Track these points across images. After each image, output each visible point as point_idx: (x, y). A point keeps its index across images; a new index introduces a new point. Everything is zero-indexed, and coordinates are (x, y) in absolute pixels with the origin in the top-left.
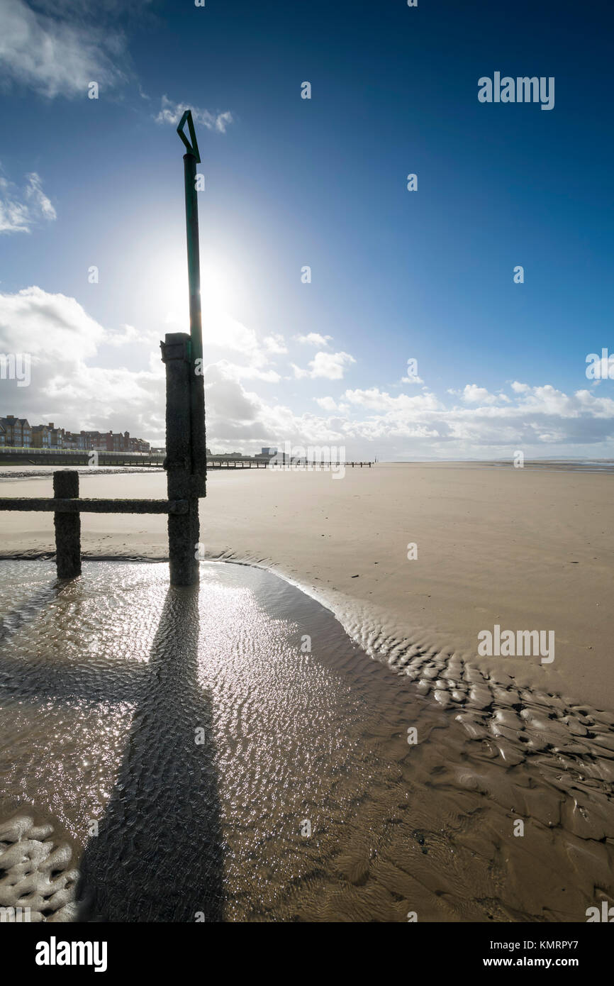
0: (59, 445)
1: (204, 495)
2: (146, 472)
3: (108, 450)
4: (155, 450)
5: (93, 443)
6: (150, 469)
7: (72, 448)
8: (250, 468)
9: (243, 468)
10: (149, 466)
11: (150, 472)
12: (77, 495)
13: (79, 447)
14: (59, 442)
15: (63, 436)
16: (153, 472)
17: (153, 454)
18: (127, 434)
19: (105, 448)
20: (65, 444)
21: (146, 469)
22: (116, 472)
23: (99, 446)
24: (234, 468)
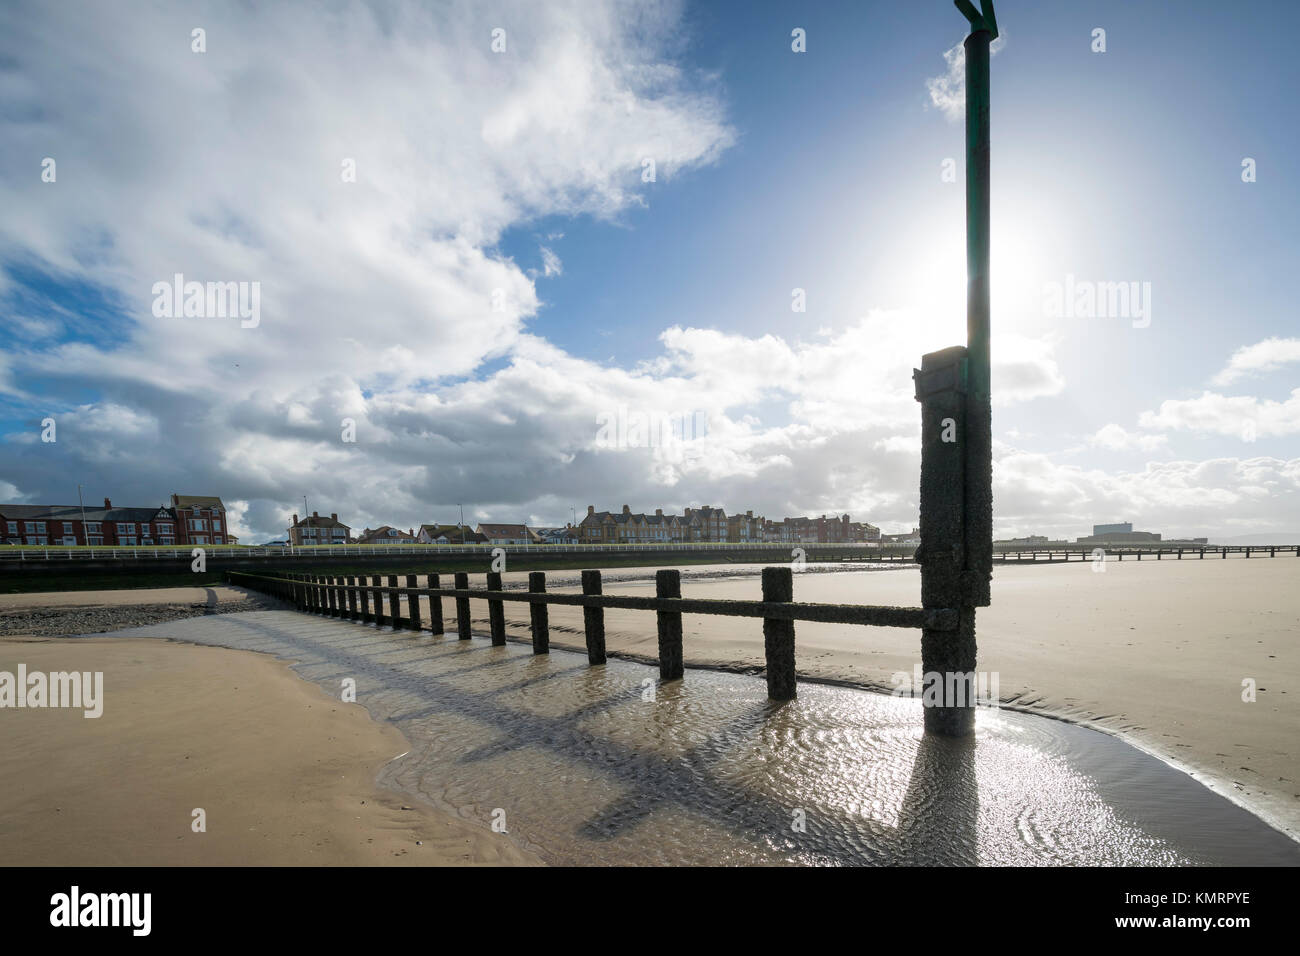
0: (760, 538)
1: (986, 602)
2: (874, 569)
3: (820, 541)
4: (888, 538)
5: (800, 533)
6: (881, 565)
7: (774, 540)
8: (1066, 561)
9: (1050, 561)
10: (880, 561)
11: (882, 569)
12: (790, 599)
13: (782, 540)
14: (759, 534)
15: (763, 524)
16: (886, 569)
17: (886, 545)
18: (846, 518)
19: (816, 538)
20: (766, 537)
21: (875, 565)
22: (832, 570)
23: (807, 536)
24: (1033, 562)
